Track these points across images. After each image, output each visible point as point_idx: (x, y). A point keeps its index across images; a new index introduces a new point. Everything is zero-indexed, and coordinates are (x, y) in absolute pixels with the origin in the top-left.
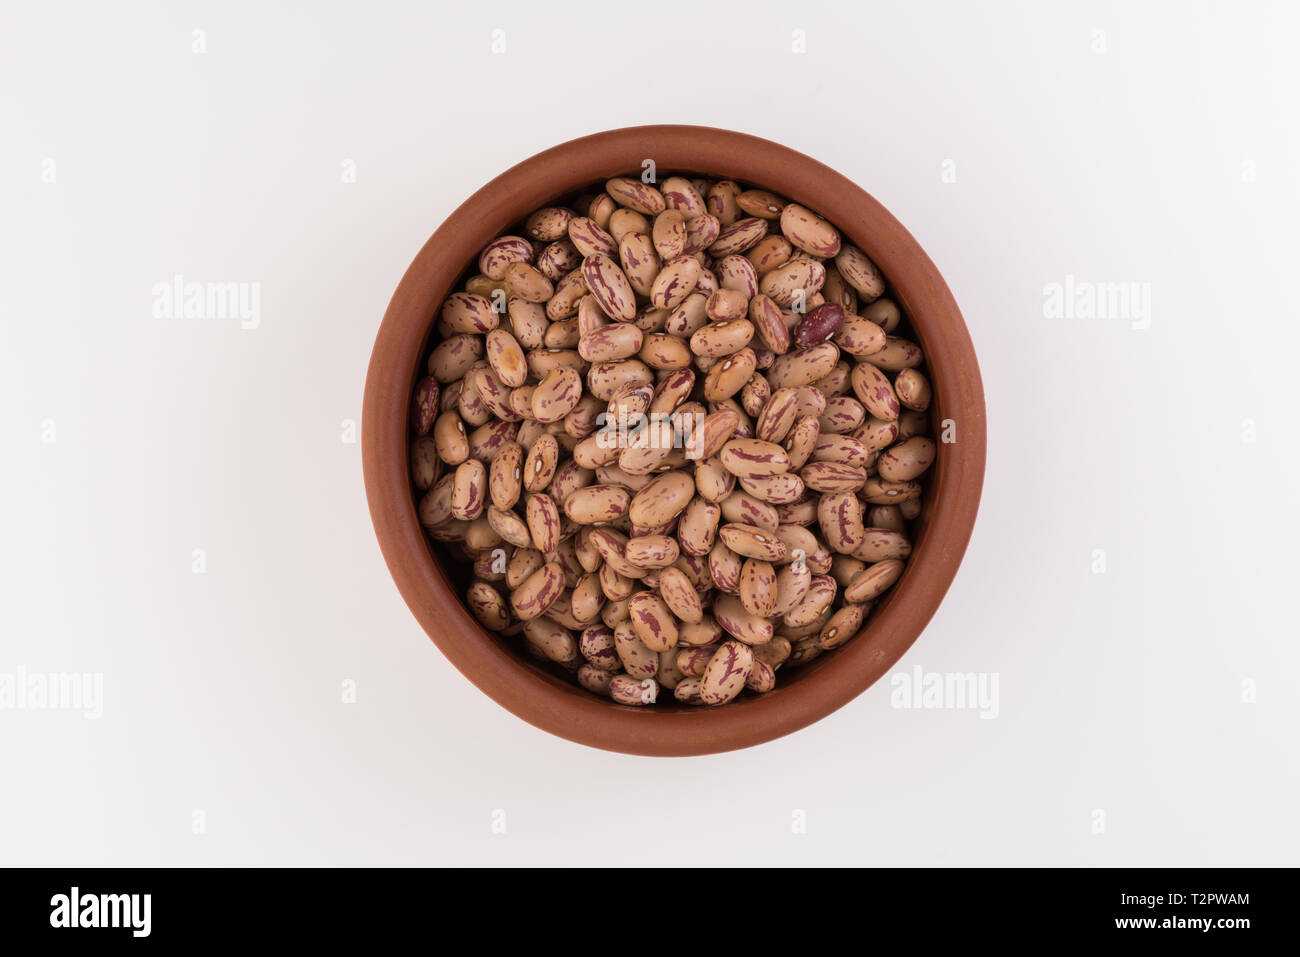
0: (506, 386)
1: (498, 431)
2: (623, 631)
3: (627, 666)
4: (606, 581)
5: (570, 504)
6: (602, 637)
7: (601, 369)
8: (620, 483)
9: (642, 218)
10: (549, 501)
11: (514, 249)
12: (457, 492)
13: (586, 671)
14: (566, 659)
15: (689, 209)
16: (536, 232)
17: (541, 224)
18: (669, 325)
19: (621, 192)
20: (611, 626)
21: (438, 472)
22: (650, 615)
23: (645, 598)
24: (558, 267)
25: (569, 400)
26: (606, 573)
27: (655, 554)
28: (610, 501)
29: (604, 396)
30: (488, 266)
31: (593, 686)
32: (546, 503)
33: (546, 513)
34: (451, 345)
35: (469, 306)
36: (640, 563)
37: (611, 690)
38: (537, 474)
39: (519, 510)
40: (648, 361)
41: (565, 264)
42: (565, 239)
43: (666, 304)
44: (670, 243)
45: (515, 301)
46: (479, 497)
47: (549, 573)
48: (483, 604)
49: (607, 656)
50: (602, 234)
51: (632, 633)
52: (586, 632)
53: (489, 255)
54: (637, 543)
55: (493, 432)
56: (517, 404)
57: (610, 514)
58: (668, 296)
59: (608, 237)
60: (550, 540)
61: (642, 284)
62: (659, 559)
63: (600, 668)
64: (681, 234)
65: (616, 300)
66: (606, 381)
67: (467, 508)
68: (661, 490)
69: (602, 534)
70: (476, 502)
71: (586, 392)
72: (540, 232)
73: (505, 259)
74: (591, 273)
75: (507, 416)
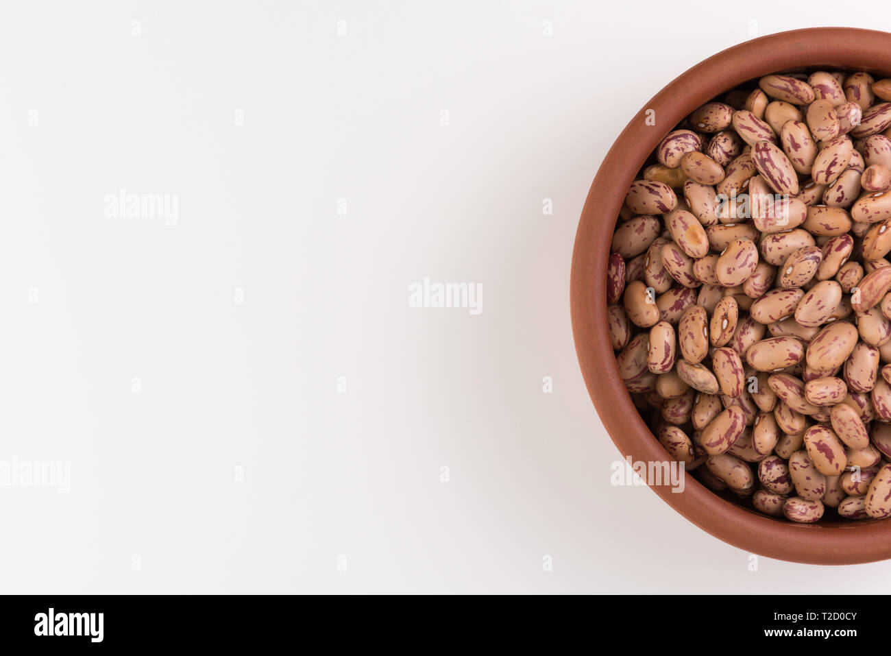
0: (689, 258)
1: (681, 296)
2: (797, 459)
3: (800, 490)
4: (783, 418)
5: (753, 355)
6: (779, 466)
7: (774, 238)
8: (792, 335)
9: (795, 108)
10: (734, 353)
11: (686, 141)
12: (653, 350)
13: (761, 497)
14: (745, 487)
15: (834, 98)
16: (702, 125)
17: (708, 118)
18: (828, 198)
19: (775, 87)
20: (784, 456)
21: (629, 336)
22: (825, 445)
23: (820, 431)
24: (726, 154)
25: (750, 266)
26: (782, 412)
27: (831, 393)
28: (788, 350)
29: (777, 261)
30: (666, 156)
31: (768, 508)
32: (732, 355)
33: (733, 363)
34: (634, 225)
35: (651, 191)
36: (819, 402)
37: (786, 511)
38: (723, 331)
39: (708, 362)
40: (811, 229)
41: (731, 151)
42: (730, 130)
43: (826, 180)
44: (828, 128)
45: (690, 185)
46: (672, 353)
47: (733, 414)
48: (676, 444)
49: (782, 482)
50: (763, 124)
51: (806, 461)
52: (764, 462)
53: (666, 147)
54: (816, 385)
55: (677, 298)
56: (701, 271)
57: (789, 361)
58: (829, 173)
59: (768, 127)
60: (737, 386)
61: (803, 164)
62: (834, 397)
63: (777, 493)
64: (836, 120)
65: (785, 179)
66: (779, 248)
67: (662, 364)
68: (833, 338)
69: (779, 379)
70: (669, 359)
71: (762, 259)
72: (707, 125)
73: (679, 150)
74: (762, 157)
75: (690, 283)
